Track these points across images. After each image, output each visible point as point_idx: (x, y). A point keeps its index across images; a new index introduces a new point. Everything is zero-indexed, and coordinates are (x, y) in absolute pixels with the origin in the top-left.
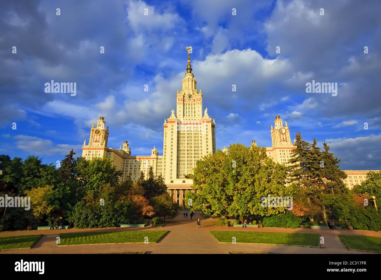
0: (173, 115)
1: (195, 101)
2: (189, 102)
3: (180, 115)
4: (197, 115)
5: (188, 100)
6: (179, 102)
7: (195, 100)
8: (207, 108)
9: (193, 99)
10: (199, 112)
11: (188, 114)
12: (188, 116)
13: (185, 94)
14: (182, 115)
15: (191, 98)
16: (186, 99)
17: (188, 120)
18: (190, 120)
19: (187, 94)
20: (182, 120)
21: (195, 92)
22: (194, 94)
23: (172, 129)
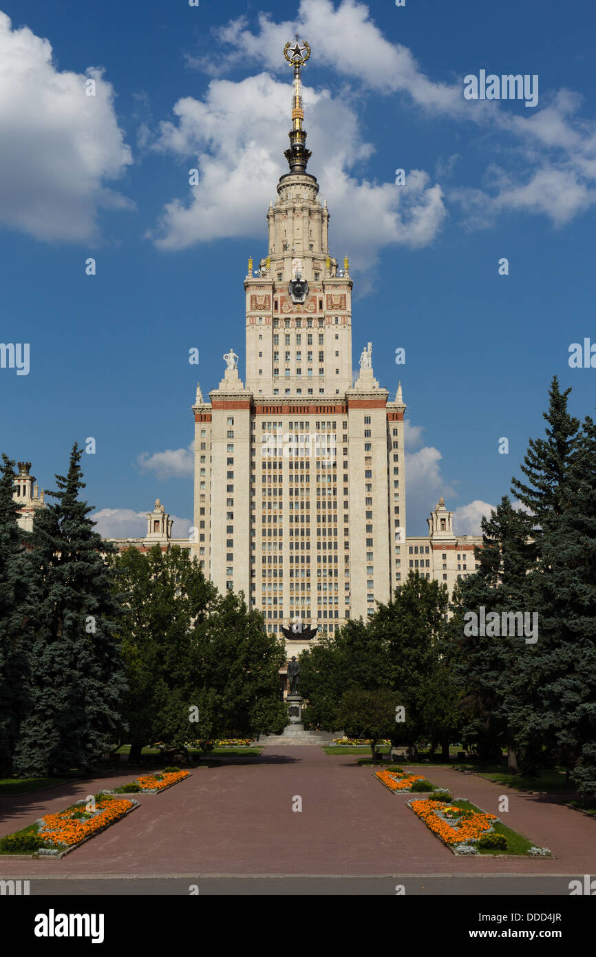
0: (231, 373)
1: (321, 307)
2: (298, 312)
3: (261, 371)
4: (329, 373)
5: (295, 304)
6: (253, 313)
7: (321, 303)
8: (370, 344)
9: (314, 299)
10: (337, 355)
11: (293, 365)
12: (293, 372)
13: (280, 275)
14: (268, 373)
15: (304, 297)
16: (283, 300)
17: (293, 395)
18: (299, 391)
19: (289, 276)
20: (268, 394)
21: (323, 266)
22: (317, 275)
23: (230, 434)
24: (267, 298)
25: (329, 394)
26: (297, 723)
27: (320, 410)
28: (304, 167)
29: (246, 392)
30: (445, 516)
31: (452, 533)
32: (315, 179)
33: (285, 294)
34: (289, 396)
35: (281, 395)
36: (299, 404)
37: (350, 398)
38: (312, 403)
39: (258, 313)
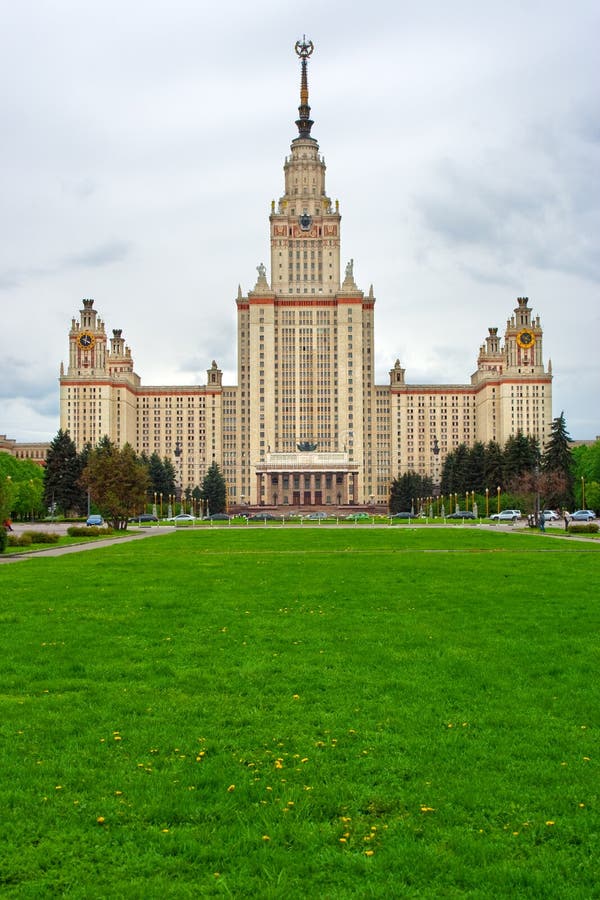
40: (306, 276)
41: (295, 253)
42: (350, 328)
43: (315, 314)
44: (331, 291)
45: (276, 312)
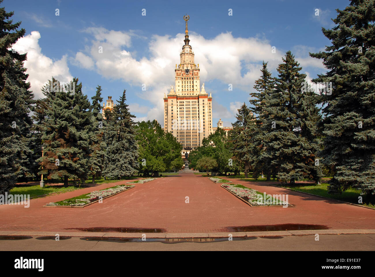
0: (172, 90)
1: (192, 75)
2: (187, 76)
3: (179, 90)
4: (195, 90)
5: (187, 74)
9: (191, 73)
10: (196, 86)
11: (186, 89)
12: (186, 90)
13: (183, 68)
14: (181, 90)
15: (189, 73)
16: (184, 73)
17: (186, 95)
18: (188, 94)
19: (185, 68)
20: (181, 95)
21: (193, 66)
22: (191, 68)
23: (172, 104)
24: (180, 73)
25: (195, 95)
26: (187, 168)
27: (192, 98)
28: (188, 44)
29: (176, 95)
30: (221, 122)
31: (223, 126)
32: (191, 46)
33: (184, 72)
34: (185, 96)
35: (184, 95)
36: (188, 97)
37: (199, 96)
38: (191, 97)
39: (178, 77)
40: (188, 90)
41: (184, 82)
42: (204, 107)
43: (191, 102)
44: (196, 94)
45: (177, 102)
